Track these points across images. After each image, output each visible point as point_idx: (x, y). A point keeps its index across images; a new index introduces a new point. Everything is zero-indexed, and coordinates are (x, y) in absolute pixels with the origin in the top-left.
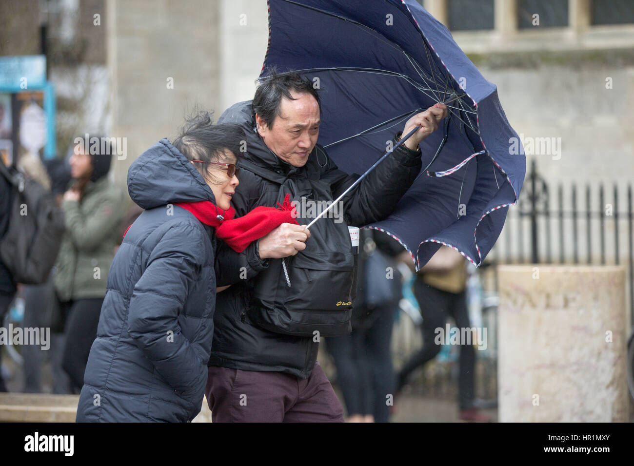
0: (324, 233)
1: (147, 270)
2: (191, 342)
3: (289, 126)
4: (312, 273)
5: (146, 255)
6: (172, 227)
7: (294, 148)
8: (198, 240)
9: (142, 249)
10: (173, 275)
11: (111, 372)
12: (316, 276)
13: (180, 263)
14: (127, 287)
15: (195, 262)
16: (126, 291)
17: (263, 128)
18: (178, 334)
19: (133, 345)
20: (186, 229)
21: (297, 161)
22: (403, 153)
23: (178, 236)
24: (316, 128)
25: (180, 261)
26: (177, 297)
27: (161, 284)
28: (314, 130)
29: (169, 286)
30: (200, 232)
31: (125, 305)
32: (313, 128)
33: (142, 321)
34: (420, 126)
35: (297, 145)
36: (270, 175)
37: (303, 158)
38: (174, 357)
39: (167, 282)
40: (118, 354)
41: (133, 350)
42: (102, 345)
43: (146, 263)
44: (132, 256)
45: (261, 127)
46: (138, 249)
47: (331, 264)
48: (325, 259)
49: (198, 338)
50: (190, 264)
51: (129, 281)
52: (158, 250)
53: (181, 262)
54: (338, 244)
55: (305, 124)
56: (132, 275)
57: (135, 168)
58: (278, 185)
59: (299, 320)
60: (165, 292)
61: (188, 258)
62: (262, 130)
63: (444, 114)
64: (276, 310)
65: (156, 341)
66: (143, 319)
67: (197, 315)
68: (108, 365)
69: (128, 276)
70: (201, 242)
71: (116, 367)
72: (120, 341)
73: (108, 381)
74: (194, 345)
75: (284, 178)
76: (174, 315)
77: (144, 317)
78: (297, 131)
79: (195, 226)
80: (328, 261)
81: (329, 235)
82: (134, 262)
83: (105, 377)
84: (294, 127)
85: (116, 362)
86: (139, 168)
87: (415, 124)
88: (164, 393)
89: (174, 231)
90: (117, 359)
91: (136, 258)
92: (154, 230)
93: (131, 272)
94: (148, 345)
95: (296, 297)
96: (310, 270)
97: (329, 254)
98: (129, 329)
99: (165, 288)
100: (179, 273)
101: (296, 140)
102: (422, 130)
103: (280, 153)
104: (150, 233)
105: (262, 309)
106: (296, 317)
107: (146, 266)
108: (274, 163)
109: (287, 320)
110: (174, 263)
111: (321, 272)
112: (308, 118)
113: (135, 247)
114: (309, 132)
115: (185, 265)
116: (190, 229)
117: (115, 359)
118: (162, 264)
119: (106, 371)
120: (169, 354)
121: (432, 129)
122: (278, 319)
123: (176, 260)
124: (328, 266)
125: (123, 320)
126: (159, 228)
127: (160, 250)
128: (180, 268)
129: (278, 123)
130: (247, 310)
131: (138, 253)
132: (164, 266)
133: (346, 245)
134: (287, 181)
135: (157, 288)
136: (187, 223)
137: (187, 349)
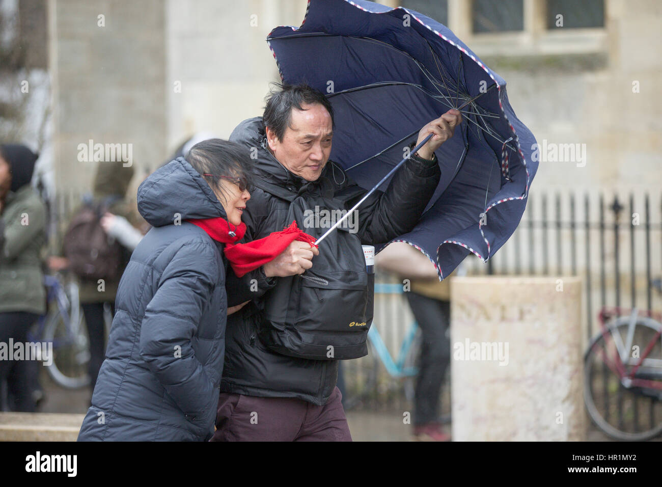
0: (335, 251)
1: (159, 291)
2: (204, 365)
3: (299, 137)
4: (322, 292)
5: (157, 274)
6: (184, 245)
7: (305, 160)
8: (211, 259)
9: (152, 268)
10: (187, 295)
11: (120, 395)
12: (327, 295)
13: (194, 284)
14: (137, 308)
15: (209, 282)
16: (135, 311)
17: (274, 142)
18: (192, 357)
19: (143, 368)
20: (198, 247)
21: (309, 174)
22: (417, 163)
23: (190, 254)
24: (328, 140)
25: (194, 280)
26: (192, 318)
27: (174, 305)
28: (328, 142)
29: (182, 306)
30: (212, 250)
31: (134, 327)
32: (326, 140)
33: (155, 344)
34: (433, 134)
35: (308, 157)
36: (281, 192)
37: (315, 171)
38: (188, 381)
39: (181, 303)
40: (127, 377)
41: (142, 373)
42: (111, 366)
43: (158, 283)
44: (143, 275)
45: (272, 141)
46: (149, 268)
47: (342, 283)
48: (337, 278)
49: (211, 360)
50: (203, 283)
51: (138, 302)
52: (170, 269)
53: (195, 282)
54: (350, 262)
55: (316, 134)
56: (142, 295)
57: (147, 186)
58: (288, 203)
59: (310, 342)
60: (179, 313)
61: (202, 277)
62: (273, 143)
63: (457, 120)
64: (286, 331)
65: (169, 365)
66: (157, 342)
67: (210, 336)
68: (116, 387)
69: (138, 296)
70: (214, 261)
71: (124, 390)
72: (130, 363)
73: (115, 405)
74: (207, 368)
75: (295, 196)
76: (189, 337)
77: (158, 340)
78: (308, 143)
79: (207, 244)
80: (339, 280)
81: (341, 252)
82: (144, 281)
83: (113, 400)
84: (305, 138)
85: (124, 385)
86: (150, 186)
87: (429, 132)
88: (174, 418)
89: (186, 249)
90: (126, 382)
91: (147, 278)
92: (165, 248)
93: (141, 292)
94: (161, 368)
95: (307, 318)
96: (320, 289)
97: (340, 272)
98: (142, 352)
99: (179, 309)
100: (192, 293)
101: (308, 153)
102: (434, 138)
103: (292, 167)
104: (160, 252)
105: (272, 331)
106: (307, 339)
107: (158, 287)
108: (286, 178)
109: (298, 342)
110: (188, 283)
111: (332, 291)
112: (319, 128)
113: (145, 267)
114: (321, 144)
115: (199, 284)
116: (203, 247)
117: (124, 382)
118: (176, 284)
119: (114, 394)
120: (182, 378)
121: (446, 137)
122: (288, 341)
123: (190, 279)
124: (340, 285)
125: (132, 343)
126: (170, 246)
127: (173, 269)
128: (194, 287)
129: (289, 135)
130: (258, 333)
131: (148, 273)
132: (177, 286)
133: (359, 264)
134: (297, 198)
135: (170, 309)
136: (199, 240)
137: (201, 373)
